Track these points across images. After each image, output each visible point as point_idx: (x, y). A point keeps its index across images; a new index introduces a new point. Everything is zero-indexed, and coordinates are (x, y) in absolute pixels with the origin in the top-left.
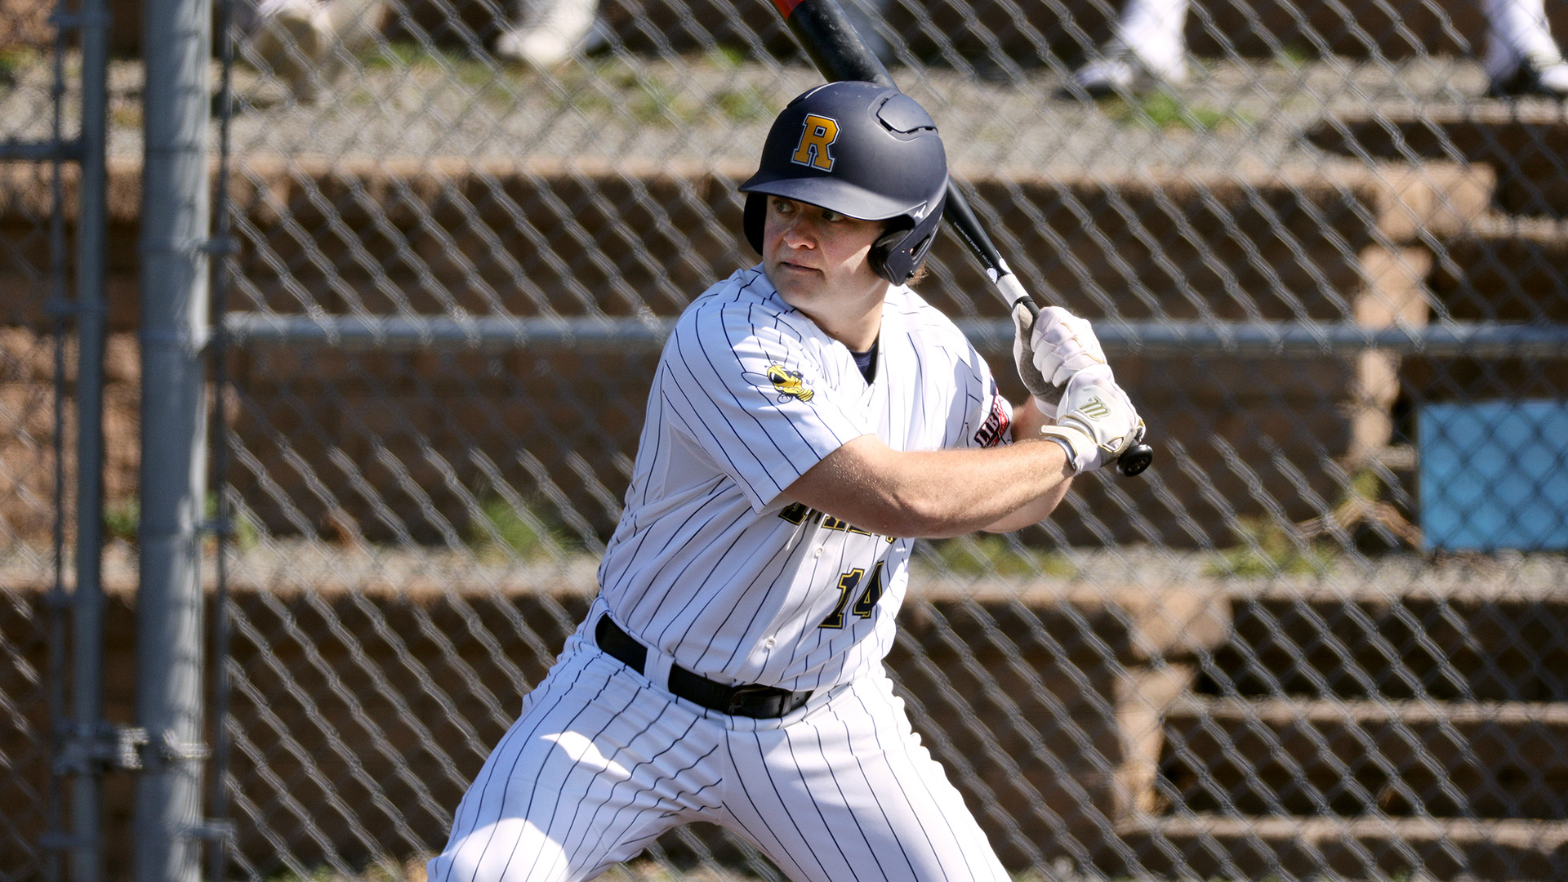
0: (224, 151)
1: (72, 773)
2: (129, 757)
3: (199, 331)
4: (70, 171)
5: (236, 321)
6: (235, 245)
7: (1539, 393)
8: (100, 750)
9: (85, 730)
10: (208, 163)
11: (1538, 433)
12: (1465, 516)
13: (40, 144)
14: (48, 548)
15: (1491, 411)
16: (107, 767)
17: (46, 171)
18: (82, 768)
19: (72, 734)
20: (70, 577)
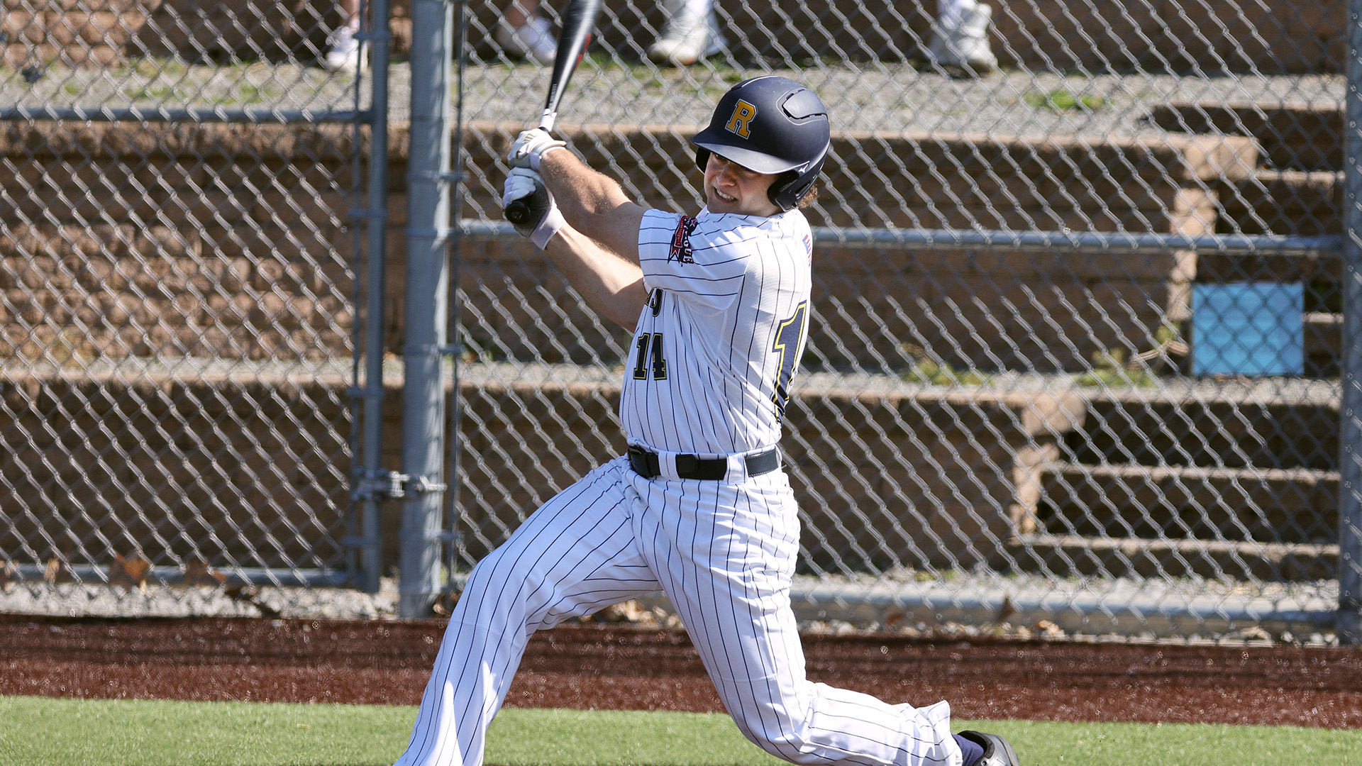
0: (459, 119)
1: (363, 499)
2: (398, 491)
3: (443, 229)
4: (366, 129)
5: (465, 223)
6: (466, 176)
7: (1266, 278)
8: (379, 486)
9: (370, 474)
10: (449, 125)
11: (1265, 302)
12: (1220, 352)
13: (345, 113)
14: (350, 362)
15: (1236, 289)
16: (383, 497)
17: (350, 129)
18: (369, 496)
19: (363, 475)
20: (362, 378)
